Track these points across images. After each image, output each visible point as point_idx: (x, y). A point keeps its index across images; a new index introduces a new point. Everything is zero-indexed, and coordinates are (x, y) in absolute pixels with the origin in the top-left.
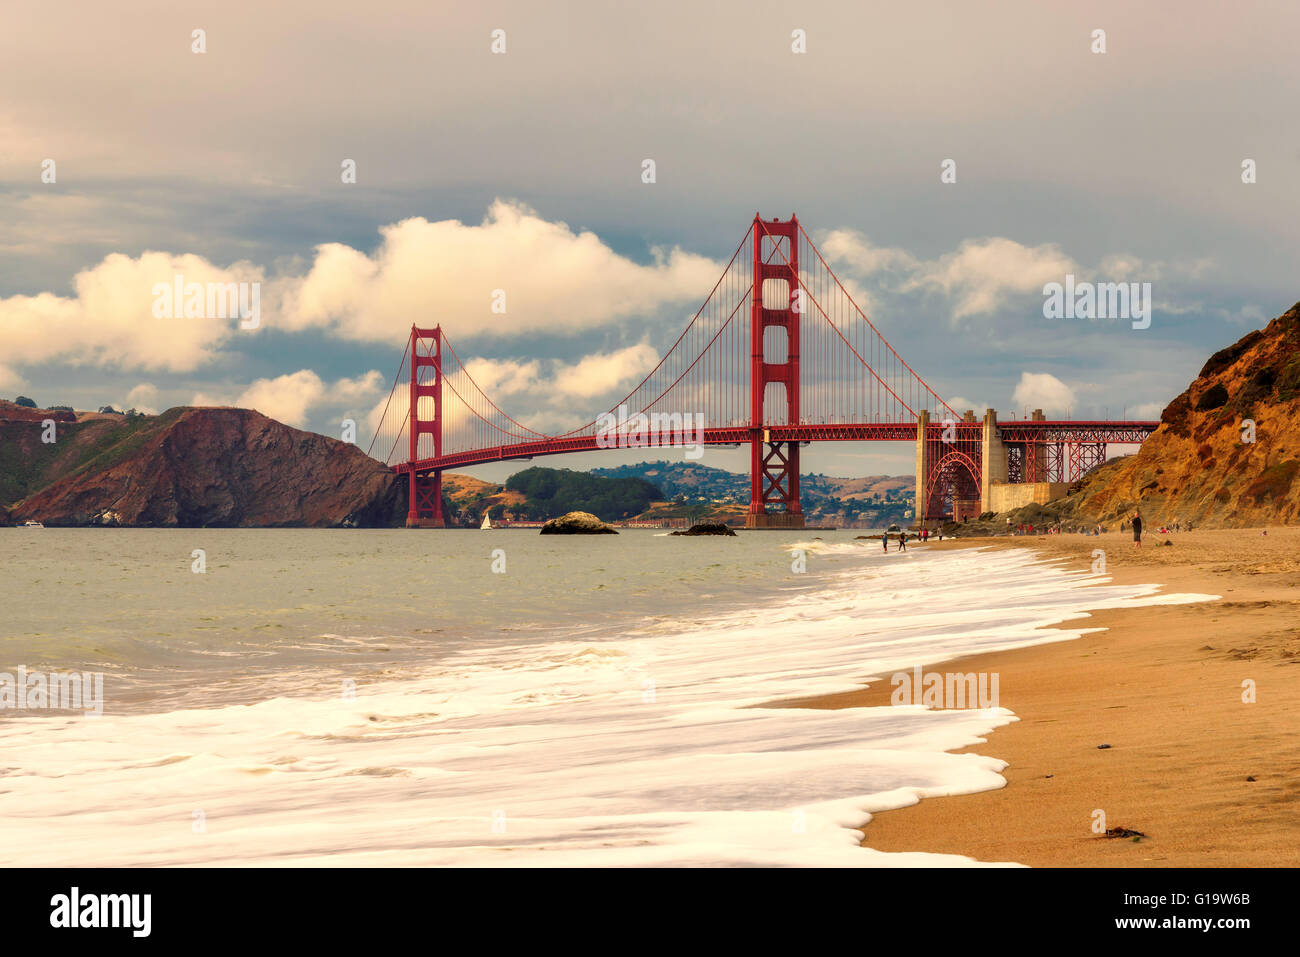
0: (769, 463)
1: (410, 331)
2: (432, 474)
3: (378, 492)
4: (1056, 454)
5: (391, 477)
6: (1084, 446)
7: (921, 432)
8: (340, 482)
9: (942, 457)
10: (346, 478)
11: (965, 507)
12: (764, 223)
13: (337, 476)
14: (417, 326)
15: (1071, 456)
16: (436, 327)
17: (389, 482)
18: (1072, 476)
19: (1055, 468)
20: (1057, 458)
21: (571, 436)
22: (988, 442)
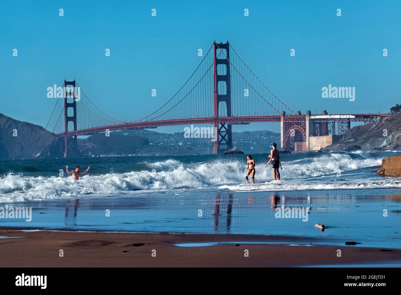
0: (221, 131)
1: (64, 82)
2: (73, 137)
3: (53, 144)
4: (332, 125)
5: (57, 138)
6: (343, 123)
7: (282, 119)
8: (37, 141)
9: (290, 127)
10: (39, 139)
11: (299, 144)
12: (217, 44)
13: (36, 138)
14: (67, 81)
15: (339, 126)
16: (73, 80)
17: (56, 140)
18: (339, 133)
19: (332, 130)
20: (333, 127)
21: (137, 122)
22: (308, 122)
